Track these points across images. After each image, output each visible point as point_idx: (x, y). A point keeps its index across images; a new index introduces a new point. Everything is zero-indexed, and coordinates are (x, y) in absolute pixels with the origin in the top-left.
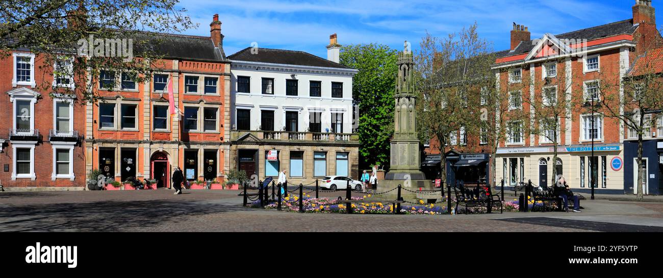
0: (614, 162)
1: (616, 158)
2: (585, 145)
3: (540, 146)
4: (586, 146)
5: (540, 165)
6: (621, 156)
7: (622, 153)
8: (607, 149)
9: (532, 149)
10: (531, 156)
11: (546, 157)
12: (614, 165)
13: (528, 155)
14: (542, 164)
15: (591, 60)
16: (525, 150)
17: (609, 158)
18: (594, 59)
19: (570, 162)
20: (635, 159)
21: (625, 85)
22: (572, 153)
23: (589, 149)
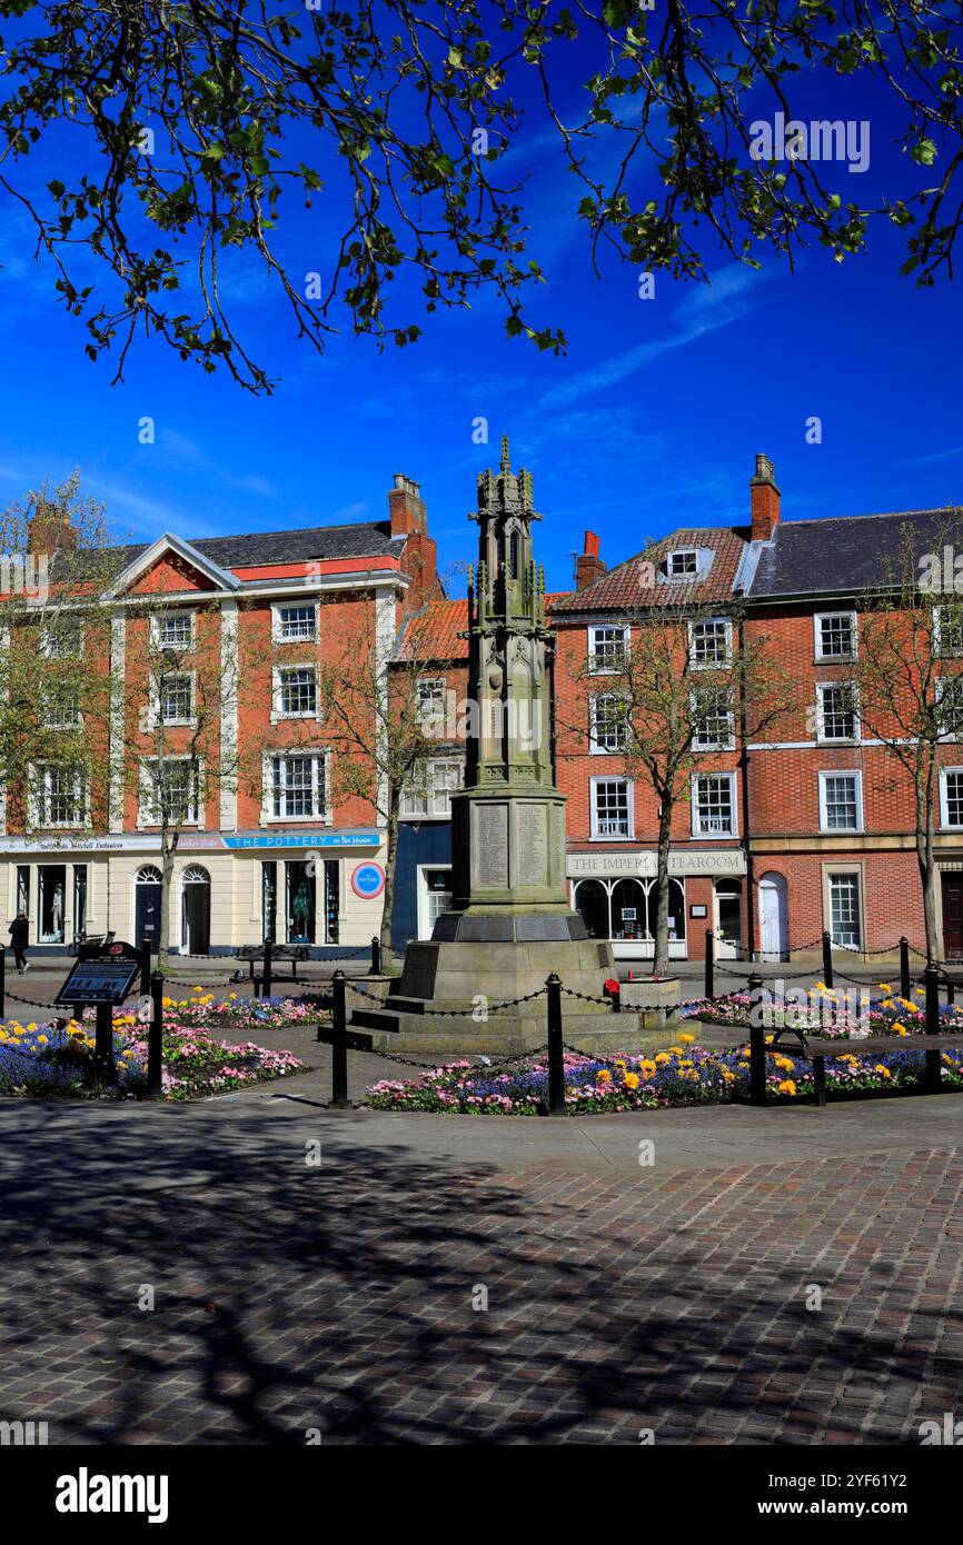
0: (360, 877)
1: (365, 867)
2: (276, 831)
3: (142, 834)
4: (280, 833)
5: (138, 886)
6: (381, 859)
7: (383, 854)
8: (345, 842)
9: (117, 841)
10: (111, 859)
11: (158, 862)
12: (360, 883)
13: (103, 857)
14: (146, 882)
15: (293, 611)
16: (94, 844)
17: (348, 867)
18: (302, 611)
19: (235, 877)
20: (420, 868)
21: (391, 680)
22: (242, 854)
23: (292, 841)
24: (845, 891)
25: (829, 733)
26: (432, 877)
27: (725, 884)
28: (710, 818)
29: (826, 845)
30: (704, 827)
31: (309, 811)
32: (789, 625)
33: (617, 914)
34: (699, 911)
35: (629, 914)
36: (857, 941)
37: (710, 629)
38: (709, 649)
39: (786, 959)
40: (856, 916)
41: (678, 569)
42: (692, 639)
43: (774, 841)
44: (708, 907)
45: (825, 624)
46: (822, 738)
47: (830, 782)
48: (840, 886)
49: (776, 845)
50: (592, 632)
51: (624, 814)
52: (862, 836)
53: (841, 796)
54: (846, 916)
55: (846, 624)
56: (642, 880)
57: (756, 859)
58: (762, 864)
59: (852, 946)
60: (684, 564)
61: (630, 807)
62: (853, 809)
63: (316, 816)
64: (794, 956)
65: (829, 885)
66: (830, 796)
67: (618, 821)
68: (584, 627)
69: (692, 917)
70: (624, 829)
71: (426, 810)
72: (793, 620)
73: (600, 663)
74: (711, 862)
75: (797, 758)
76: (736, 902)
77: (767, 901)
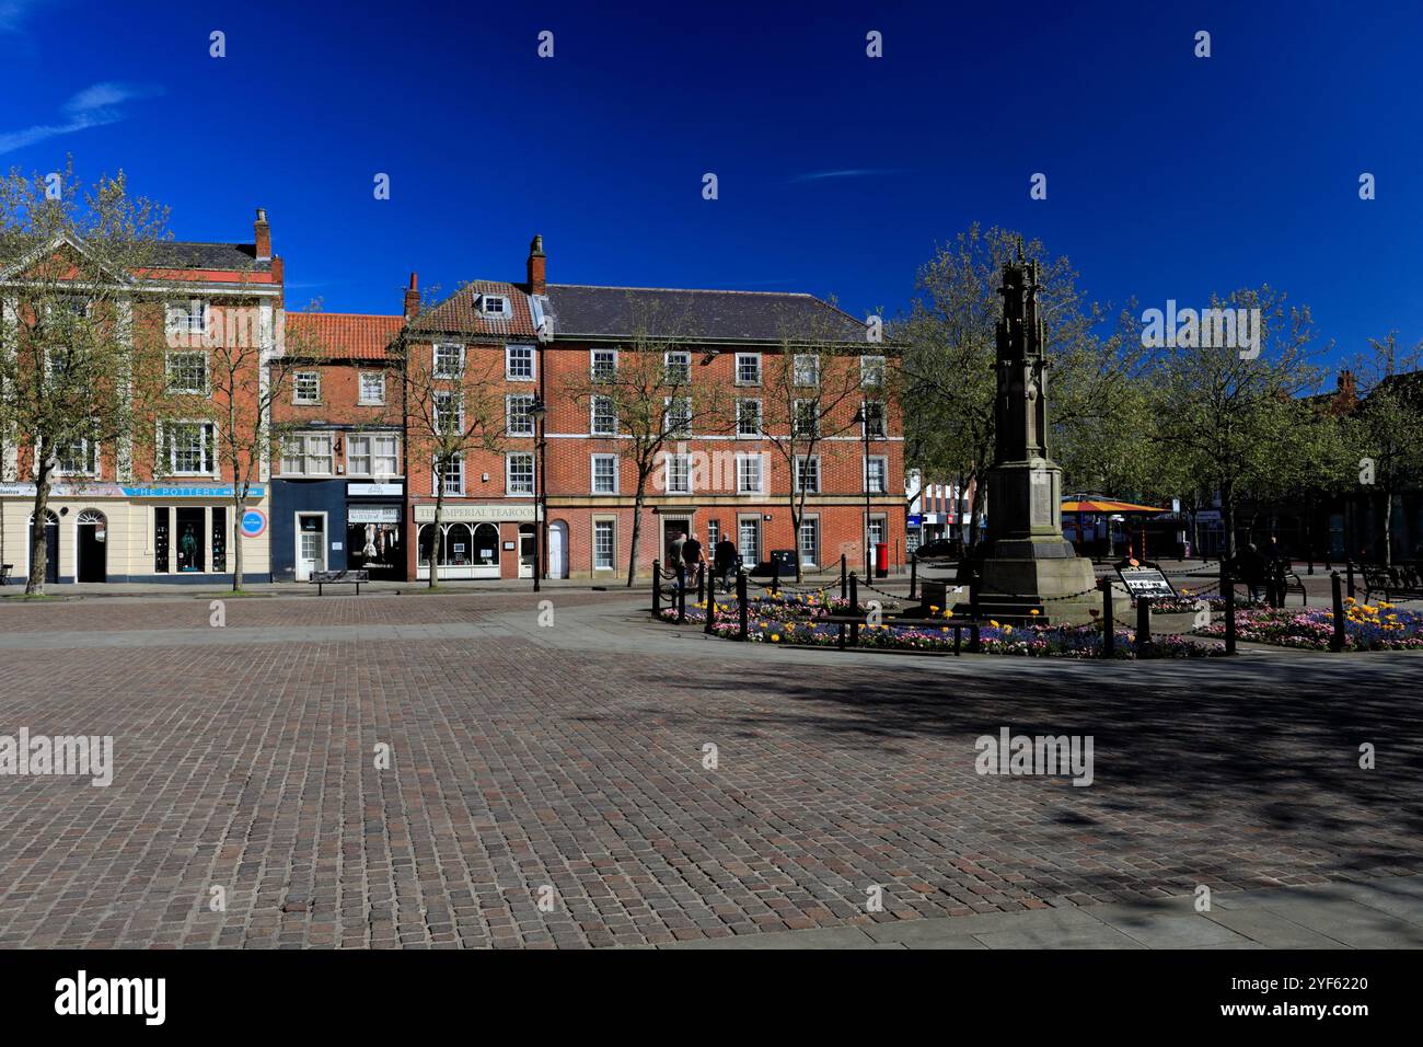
0: (246, 520)
1: (251, 513)
4: (174, 485)
5: (31, 526)
6: (264, 507)
7: (265, 503)
12: (245, 525)
19: (130, 519)
20: (297, 514)
21: (271, 370)
22: (137, 501)
23: (187, 492)
24: (604, 532)
25: (597, 429)
26: (305, 521)
27: (525, 527)
28: (518, 483)
29: (596, 502)
30: (514, 488)
31: (197, 467)
32: (574, 356)
33: (450, 548)
34: (509, 546)
35: (459, 548)
36: (611, 565)
37: (520, 354)
38: (521, 367)
39: (566, 577)
40: (611, 548)
41: (490, 309)
42: (508, 357)
43: (562, 500)
44: (515, 543)
45: (597, 356)
46: (593, 433)
47: (597, 461)
48: (602, 529)
49: (563, 502)
50: (435, 347)
51: (457, 478)
52: (619, 497)
53: (604, 470)
54: (604, 548)
55: (611, 357)
56: (470, 524)
57: (549, 511)
58: (553, 514)
59: (609, 568)
60: (496, 306)
61: (462, 473)
62: (612, 479)
63: (203, 472)
64: (572, 575)
65: (595, 529)
66: (597, 470)
67: (453, 483)
68: (429, 343)
69: (504, 549)
70: (457, 489)
71: (302, 469)
72: (577, 352)
73: (440, 370)
74: (519, 513)
75: (576, 443)
76: (534, 540)
77: (555, 539)
